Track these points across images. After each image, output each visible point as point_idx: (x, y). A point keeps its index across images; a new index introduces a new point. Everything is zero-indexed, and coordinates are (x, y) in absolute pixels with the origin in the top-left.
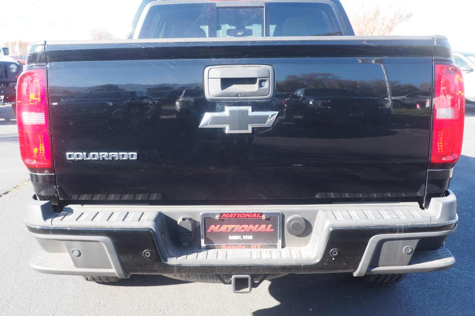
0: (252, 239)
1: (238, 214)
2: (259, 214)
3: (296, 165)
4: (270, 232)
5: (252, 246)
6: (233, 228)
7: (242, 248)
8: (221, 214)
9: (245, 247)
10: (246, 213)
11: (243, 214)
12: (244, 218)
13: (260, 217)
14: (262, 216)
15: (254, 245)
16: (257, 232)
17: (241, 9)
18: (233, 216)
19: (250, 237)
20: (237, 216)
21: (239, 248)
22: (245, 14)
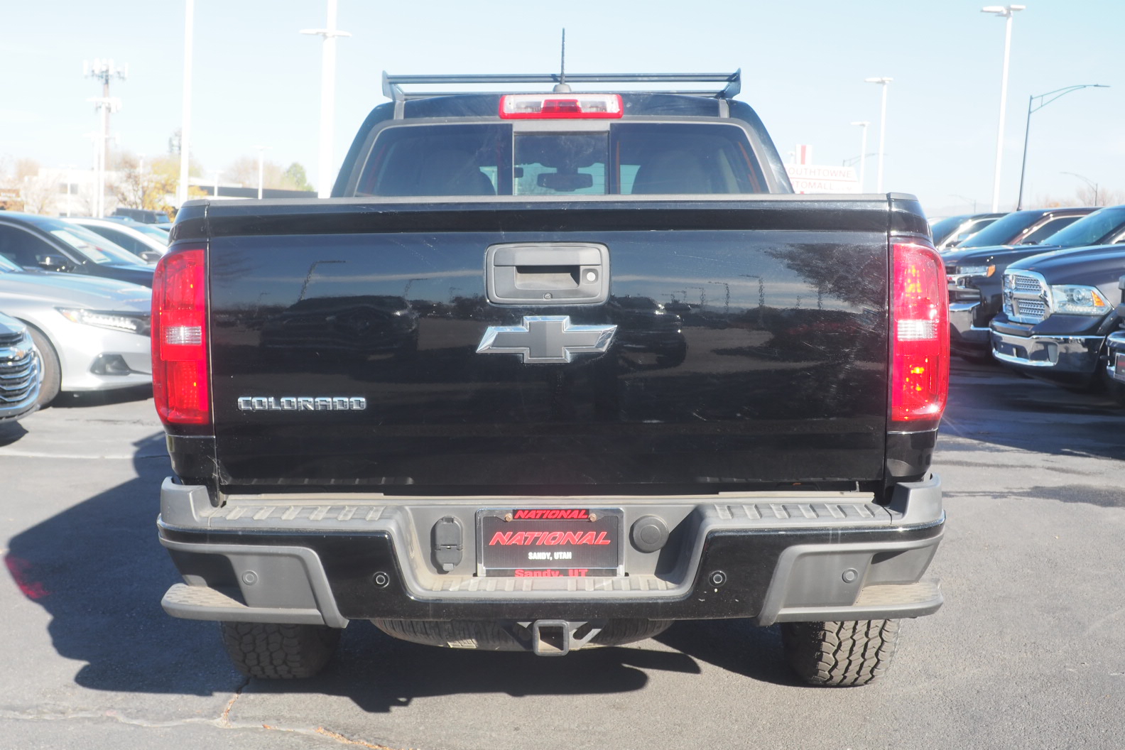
0: (570, 558)
1: (544, 512)
2: (583, 512)
3: (649, 421)
4: (602, 546)
5: (571, 572)
6: (537, 539)
7: (552, 576)
8: (515, 512)
9: (557, 573)
10: (560, 510)
11: (554, 512)
12: (556, 518)
13: (586, 516)
14: (588, 515)
15: (574, 570)
16: (579, 545)
17: (563, 137)
18: (536, 514)
19: (568, 555)
20: (543, 514)
21: (547, 575)
22: (571, 146)
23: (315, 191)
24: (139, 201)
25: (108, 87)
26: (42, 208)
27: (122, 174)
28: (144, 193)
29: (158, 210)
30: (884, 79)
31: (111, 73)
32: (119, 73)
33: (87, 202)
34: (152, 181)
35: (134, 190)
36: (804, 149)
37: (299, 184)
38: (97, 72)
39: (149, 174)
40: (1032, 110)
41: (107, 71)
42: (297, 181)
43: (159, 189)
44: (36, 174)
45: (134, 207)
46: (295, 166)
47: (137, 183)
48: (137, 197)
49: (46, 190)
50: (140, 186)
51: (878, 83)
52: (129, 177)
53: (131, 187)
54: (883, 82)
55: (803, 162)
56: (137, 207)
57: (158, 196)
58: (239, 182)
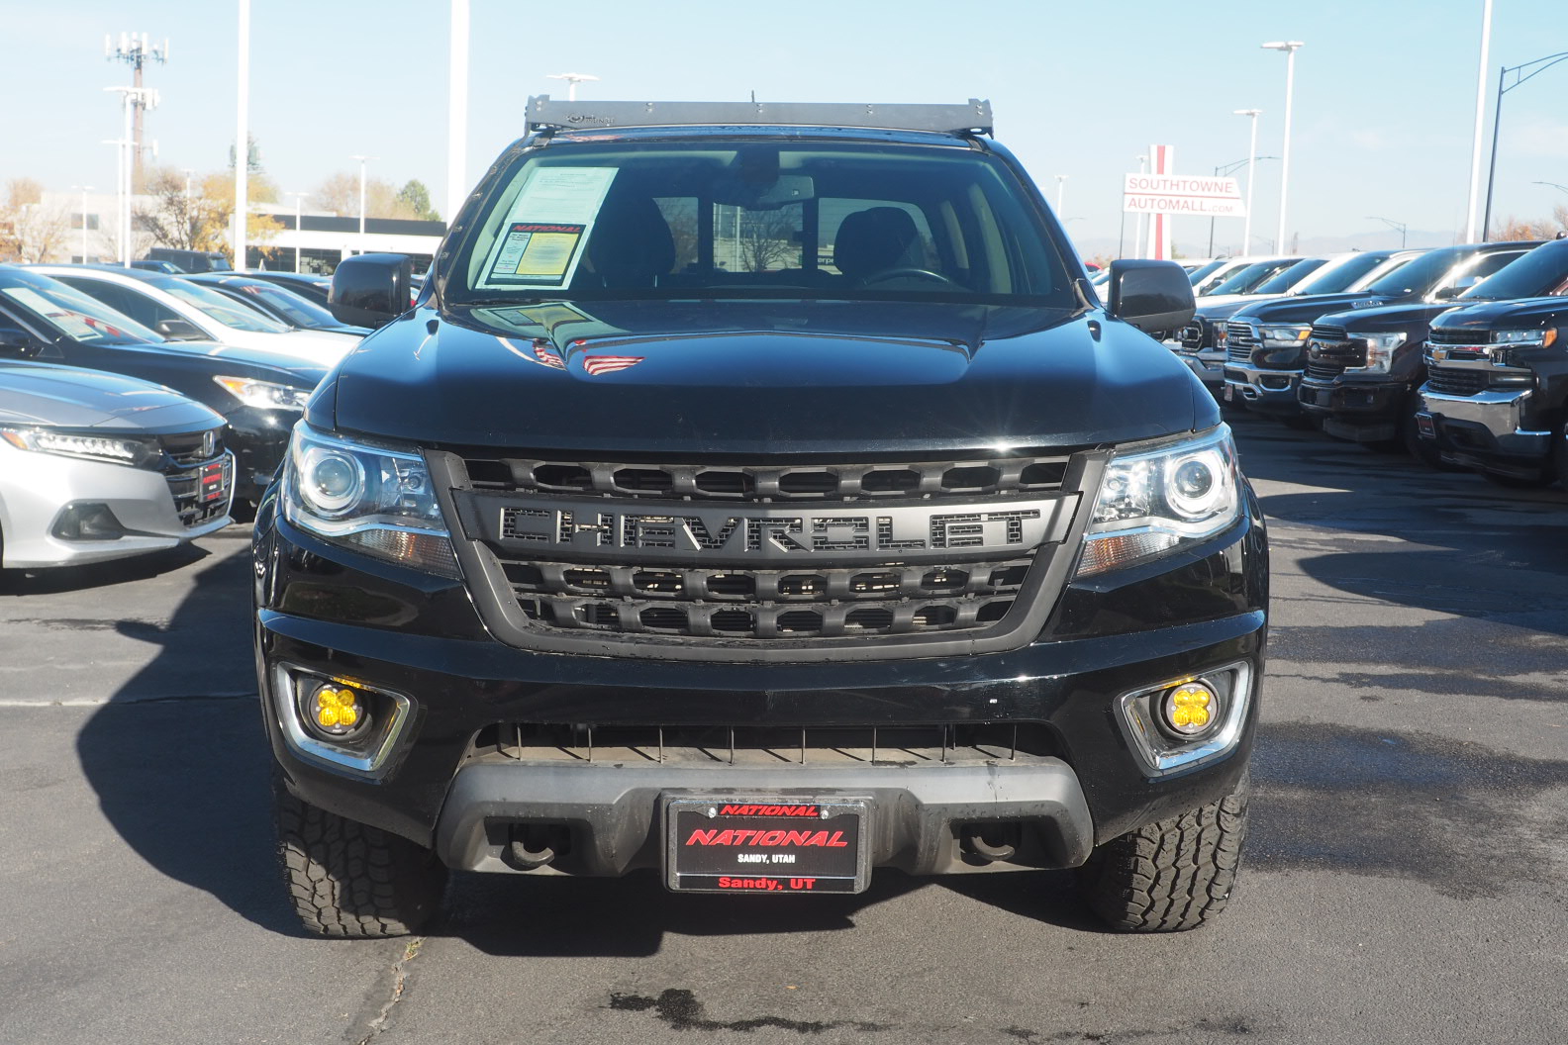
23: (443, 221)
24: (185, 238)
25: (140, 73)
26: (45, 250)
27: (161, 200)
28: (194, 226)
29: (215, 250)
30: (1290, 43)
31: (144, 52)
32: (156, 52)
33: (110, 240)
34: (204, 210)
35: (178, 222)
36: (1161, 151)
37: (419, 211)
38: (124, 51)
39: (200, 198)
40: (1503, 90)
41: (139, 50)
42: (417, 208)
43: (214, 220)
44: (36, 199)
45: (179, 247)
46: (413, 184)
47: (182, 212)
48: (183, 233)
49: (53, 224)
50: (188, 216)
51: (1281, 49)
52: (171, 202)
53: (174, 219)
54: (1288, 49)
55: (1161, 170)
56: (183, 248)
57: (213, 230)
58: (333, 210)
